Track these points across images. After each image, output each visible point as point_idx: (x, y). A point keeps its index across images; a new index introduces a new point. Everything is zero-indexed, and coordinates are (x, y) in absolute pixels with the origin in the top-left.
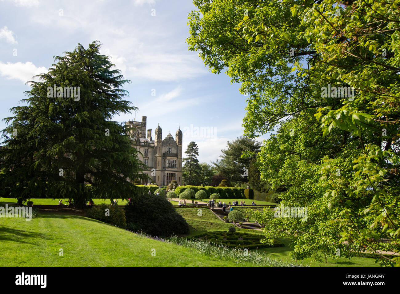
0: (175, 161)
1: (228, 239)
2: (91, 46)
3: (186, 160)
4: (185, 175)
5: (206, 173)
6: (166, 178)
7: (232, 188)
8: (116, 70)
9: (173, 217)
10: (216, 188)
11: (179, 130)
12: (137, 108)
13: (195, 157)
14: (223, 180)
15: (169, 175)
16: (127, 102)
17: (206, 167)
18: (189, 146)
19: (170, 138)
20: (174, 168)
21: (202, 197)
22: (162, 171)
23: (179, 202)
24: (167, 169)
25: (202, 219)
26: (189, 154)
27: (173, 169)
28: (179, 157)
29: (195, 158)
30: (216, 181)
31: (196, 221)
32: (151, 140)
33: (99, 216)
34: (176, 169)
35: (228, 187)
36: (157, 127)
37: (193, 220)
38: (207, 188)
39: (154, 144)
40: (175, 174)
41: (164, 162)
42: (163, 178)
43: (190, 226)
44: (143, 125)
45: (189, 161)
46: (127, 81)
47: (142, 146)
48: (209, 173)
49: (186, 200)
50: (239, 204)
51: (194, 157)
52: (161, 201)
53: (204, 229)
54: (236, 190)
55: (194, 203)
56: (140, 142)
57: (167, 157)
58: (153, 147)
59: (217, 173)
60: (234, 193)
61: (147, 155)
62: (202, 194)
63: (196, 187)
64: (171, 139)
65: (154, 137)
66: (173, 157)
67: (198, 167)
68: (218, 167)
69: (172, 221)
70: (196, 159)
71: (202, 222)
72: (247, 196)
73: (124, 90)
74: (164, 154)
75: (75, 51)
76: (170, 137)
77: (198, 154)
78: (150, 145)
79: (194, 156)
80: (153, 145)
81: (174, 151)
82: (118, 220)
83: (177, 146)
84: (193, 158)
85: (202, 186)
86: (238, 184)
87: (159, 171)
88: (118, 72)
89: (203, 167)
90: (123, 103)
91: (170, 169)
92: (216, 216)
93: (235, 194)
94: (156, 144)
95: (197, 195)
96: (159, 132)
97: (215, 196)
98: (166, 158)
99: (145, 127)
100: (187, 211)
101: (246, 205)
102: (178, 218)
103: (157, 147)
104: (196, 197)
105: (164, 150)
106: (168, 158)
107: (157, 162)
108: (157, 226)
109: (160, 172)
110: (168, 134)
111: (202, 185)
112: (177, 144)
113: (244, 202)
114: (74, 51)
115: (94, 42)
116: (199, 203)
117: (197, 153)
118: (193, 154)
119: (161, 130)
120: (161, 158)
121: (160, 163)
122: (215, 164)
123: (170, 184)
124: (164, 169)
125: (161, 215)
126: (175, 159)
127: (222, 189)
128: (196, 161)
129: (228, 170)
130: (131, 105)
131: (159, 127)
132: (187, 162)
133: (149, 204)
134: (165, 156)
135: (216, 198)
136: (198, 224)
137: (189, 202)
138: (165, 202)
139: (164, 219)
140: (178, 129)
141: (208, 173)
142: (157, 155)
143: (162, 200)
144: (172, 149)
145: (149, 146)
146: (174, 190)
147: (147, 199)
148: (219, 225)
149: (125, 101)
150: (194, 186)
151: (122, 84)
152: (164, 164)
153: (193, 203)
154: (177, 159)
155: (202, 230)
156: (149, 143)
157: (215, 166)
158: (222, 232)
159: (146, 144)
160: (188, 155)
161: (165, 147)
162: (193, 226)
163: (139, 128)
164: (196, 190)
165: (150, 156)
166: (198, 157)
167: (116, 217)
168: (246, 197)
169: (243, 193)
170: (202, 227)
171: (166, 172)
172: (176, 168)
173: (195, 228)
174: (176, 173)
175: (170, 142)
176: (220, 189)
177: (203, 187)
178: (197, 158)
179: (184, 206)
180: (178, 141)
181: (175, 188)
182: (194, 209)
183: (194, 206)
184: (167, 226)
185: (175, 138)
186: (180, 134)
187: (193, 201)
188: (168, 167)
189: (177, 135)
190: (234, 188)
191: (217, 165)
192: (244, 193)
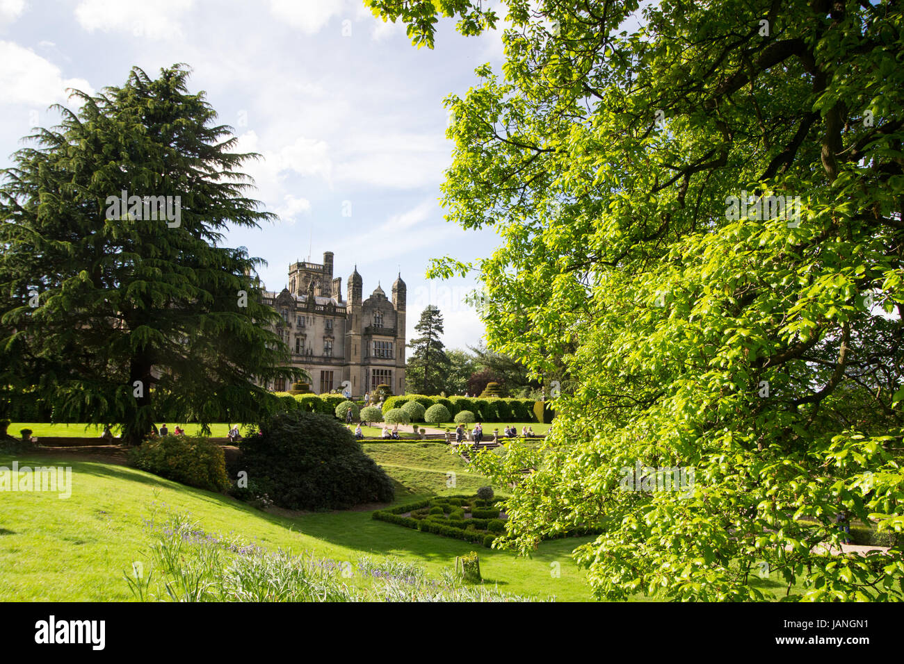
0: (390, 345)
1: (475, 515)
2: (168, 75)
3: (418, 343)
4: (416, 374)
5: (462, 371)
6: (371, 380)
7: (508, 400)
8: (222, 127)
9: (351, 463)
10: (474, 399)
11: (400, 279)
12: (274, 215)
13: (437, 337)
14: (489, 384)
15: (378, 374)
16: (251, 201)
17: (461, 358)
18: (424, 314)
19: (379, 297)
20: (387, 359)
21: (439, 420)
22: (362, 365)
23: (384, 430)
24: (372, 362)
25: (429, 468)
26: (424, 331)
27: (386, 362)
28: (399, 336)
29: (436, 340)
30: (476, 386)
31: (414, 471)
32: (340, 300)
33: (155, 462)
34: (392, 362)
35: (499, 399)
36: (352, 272)
37: (406, 470)
38: (453, 399)
39: (345, 308)
40: (390, 371)
41: (368, 346)
42: (364, 380)
43: (398, 483)
44: (327, 271)
45: (425, 344)
46: (254, 155)
47: (319, 312)
48: (467, 371)
49: (400, 426)
50: (518, 434)
51: (433, 337)
52: (325, 426)
53: (431, 490)
54: (516, 405)
55: (419, 431)
56: (315, 304)
57: (374, 336)
58: (344, 315)
59: (481, 369)
60: (513, 412)
61: (332, 333)
62: (438, 413)
63: (430, 398)
64: (382, 299)
65: (346, 294)
66: (386, 335)
67: (444, 358)
68: (482, 355)
69: (348, 472)
70: (440, 342)
71: (428, 473)
72: (540, 416)
73: (244, 175)
74: (367, 329)
75: (128, 85)
76: (379, 295)
77: (442, 331)
78: (338, 310)
79: (434, 334)
80: (342, 311)
81: (388, 323)
82: (202, 472)
83: (396, 312)
84: (432, 340)
85: (442, 397)
86: (523, 392)
87: (356, 364)
88: (228, 133)
89: (455, 358)
90: (241, 203)
91: (380, 362)
92: (462, 460)
93: (515, 412)
94: (349, 309)
95: (428, 414)
96: (357, 282)
97: (466, 415)
98: (371, 339)
99: (331, 274)
100: (398, 450)
101: (533, 436)
102: (363, 466)
103: (351, 315)
104: (427, 420)
105: (367, 321)
106: (376, 338)
107: (353, 347)
108: (310, 485)
109: (358, 367)
110: (376, 288)
111: (443, 393)
112: (396, 309)
113: (531, 430)
114: (126, 85)
115: (176, 66)
116: (430, 430)
117: (440, 329)
118: (432, 330)
119: (361, 279)
120: (359, 338)
121: (359, 348)
122: (476, 351)
123: (373, 393)
124: (366, 362)
125: (323, 459)
126: (390, 339)
127: (486, 402)
128: (439, 345)
129: (502, 363)
130: (260, 209)
131: (356, 272)
132: (419, 348)
133: (296, 433)
134: (368, 333)
135: (467, 421)
136: (418, 479)
137: (407, 429)
138: (335, 429)
139: (328, 469)
140: (398, 277)
141: (466, 369)
142: (352, 332)
143: (327, 424)
144: (384, 320)
145: (335, 314)
146: (382, 405)
147: (292, 423)
148: (465, 480)
149: (246, 200)
150: (424, 397)
151: (241, 162)
152: (368, 352)
153: (415, 431)
154: (395, 340)
155: (425, 491)
156: (335, 307)
157: (475, 355)
158: (468, 497)
159: (329, 310)
160: (421, 333)
161: (368, 314)
162: (405, 483)
163: (318, 277)
164: (427, 404)
165: (337, 334)
166: (442, 338)
167: (197, 464)
168: (539, 419)
169: (532, 409)
170: (426, 484)
171: (371, 368)
172: (392, 359)
173: (409, 489)
174: (393, 369)
175: (379, 304)
176: (481, 401)
177: (444, 398)
178: (440, 340)
179: (394, 438)
180: (396, 302)
181: (384, 401)
182: (413, 445)
183: (416, 437)
184: (335, 485)
185: (391, 297)
186: (401, 288)
187: (415, 428)
188: (375, 358)
189: (394, 291)
190: (513, 400)
191: (479, 353)
192: (535, 410)
